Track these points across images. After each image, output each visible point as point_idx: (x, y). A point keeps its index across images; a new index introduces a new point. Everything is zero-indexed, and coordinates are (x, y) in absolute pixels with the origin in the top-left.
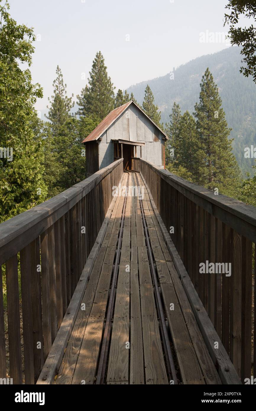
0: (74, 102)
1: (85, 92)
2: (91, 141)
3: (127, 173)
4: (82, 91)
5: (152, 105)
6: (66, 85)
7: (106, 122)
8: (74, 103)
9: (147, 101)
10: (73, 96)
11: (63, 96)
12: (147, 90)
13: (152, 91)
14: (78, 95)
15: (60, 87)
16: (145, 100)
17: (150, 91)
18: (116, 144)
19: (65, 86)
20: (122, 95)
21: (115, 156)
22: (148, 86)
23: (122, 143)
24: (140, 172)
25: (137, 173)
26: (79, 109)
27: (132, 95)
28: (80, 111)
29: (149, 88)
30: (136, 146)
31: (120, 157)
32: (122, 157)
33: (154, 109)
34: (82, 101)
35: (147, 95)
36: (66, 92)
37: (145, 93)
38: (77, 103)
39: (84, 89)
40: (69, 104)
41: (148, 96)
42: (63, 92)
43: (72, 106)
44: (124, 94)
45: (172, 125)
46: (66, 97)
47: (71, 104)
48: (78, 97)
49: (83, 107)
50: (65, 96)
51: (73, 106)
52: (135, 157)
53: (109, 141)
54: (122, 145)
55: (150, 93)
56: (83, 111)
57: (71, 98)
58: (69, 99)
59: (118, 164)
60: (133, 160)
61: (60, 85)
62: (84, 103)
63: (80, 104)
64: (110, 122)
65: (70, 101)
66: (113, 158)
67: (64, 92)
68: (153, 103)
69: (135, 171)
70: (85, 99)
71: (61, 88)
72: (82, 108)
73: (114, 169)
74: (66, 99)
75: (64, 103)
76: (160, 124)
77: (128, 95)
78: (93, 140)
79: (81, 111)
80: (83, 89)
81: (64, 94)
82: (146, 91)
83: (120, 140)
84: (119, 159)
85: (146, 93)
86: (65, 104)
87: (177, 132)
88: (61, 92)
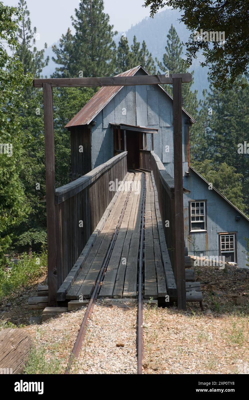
0: (48, 57)
1: (66, 40)
2: (79, 126)
3: (133, 173)
4: (62, 38)
5: (179, 60)
6: (35, 29)
7: (102, 97)
8: (48, 59)
9: (171, 52)
10: (46, 47)
11: (30, 47)
12: (170, 35)
13: (180, 37)
14: (55, 46)
15: (25, 32)
16: (167, 51)
17: (176, 36)
18: (117, 130)
19: (33, 31)
20: (128, 46)
21: (116, 148)
22: (172, 27)
23: (125, 130)
24: (152, 171)
25: (147, 173)
26: (56, 68)
27: (144, 45)
28: (57, 72)
29: (174, 31)
30: (145, 133)
31: (123, 150)
32: (125, 149)
33: (182, 68)
34: (61, 56)
35: (170, 42)
36: (34, 40)
37: (168, 39)
38: (53, 58)
39: (65, 36)
40: (39, 60)
41: (172, 45)
42: (29, 41)
43: (45, 65)
44: (130, 44)
45: (212, 93)
46: (35, 49)
47: (43, 61)
48: (54, 49)
49: (62, 66)
50: (33, 47)
51: (47, 64)
52: (144, 149)
53: (106, 126)
54: (125, 132)
55: (175, 40)
56: (63, 72)
57: (43, 51)
58: (39, 53)
59: (119, 160)
60: (141, 154)
61: (25, 29)
62: (65, 59)
63: (58, 61)
64: (108, 98)
65: (42, 56)
66: (112, 151)
67: (32, 40)
68: (180, 56)
69: (144, 170)
70: (65, 52)
71: (27, 34)
72: (61, 68)
73: (113, 166)
74: (36, 53)
75: (32, 59)
76: (191, 92)
77: (139, 44)
78: (82, 124)
79: (60, 73)
80: (63, 35)
81: (31, 44)
82: (168, 36)
83: (122, 125)
84: (120, 152)
85: (170, 39)
86: (34, 60)
87: (220, 104)
88: (26, 41)
